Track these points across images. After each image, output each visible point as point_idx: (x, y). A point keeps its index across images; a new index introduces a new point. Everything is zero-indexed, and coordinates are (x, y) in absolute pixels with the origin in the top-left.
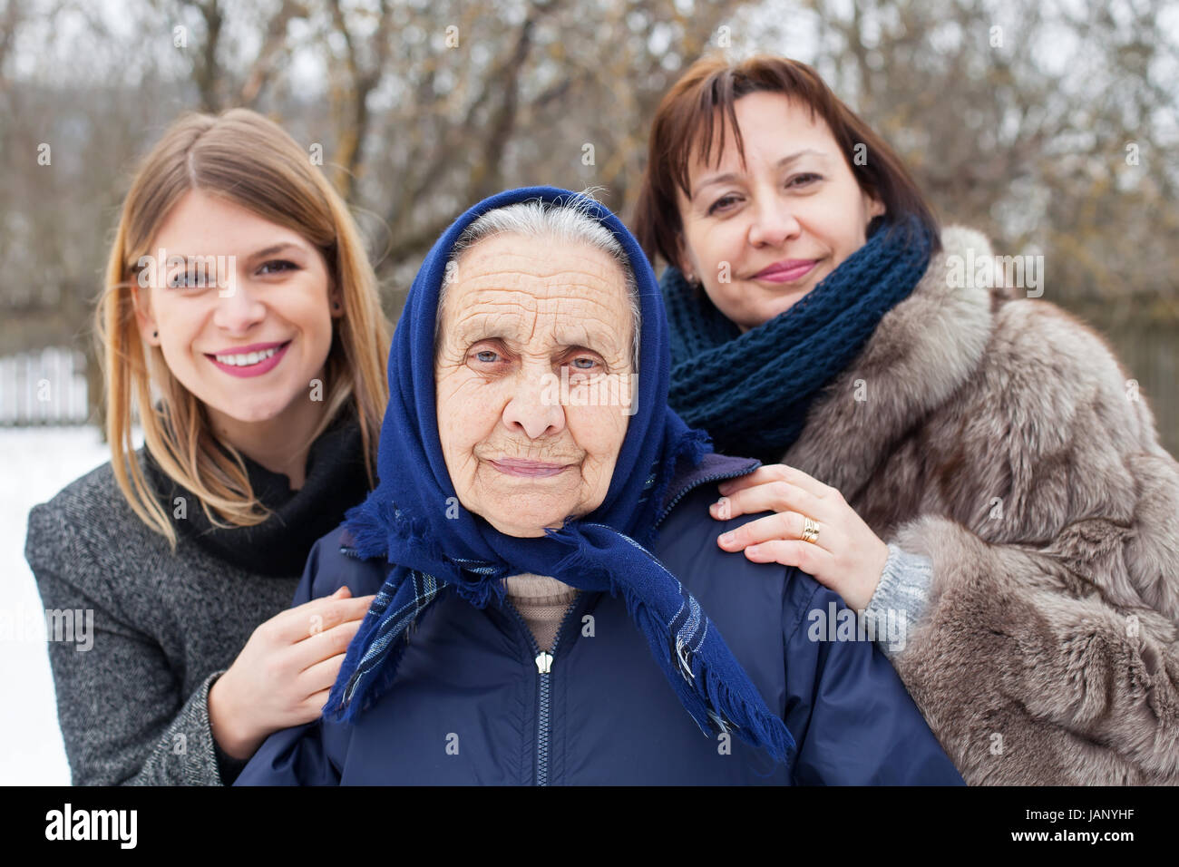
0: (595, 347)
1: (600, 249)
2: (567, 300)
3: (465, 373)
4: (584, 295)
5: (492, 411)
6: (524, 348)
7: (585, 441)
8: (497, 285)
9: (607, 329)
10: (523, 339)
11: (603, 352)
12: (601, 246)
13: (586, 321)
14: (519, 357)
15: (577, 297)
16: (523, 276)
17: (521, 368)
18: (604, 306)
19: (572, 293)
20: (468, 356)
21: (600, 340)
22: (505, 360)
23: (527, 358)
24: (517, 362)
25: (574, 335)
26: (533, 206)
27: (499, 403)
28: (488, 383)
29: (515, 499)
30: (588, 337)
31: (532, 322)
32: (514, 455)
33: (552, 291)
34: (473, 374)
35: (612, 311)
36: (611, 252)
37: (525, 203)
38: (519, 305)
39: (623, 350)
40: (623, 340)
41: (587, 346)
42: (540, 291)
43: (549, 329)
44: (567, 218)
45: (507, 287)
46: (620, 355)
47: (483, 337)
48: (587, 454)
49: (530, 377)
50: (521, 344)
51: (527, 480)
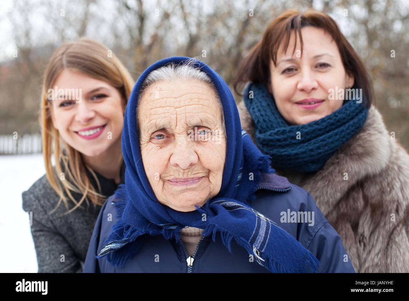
0: (205, 125)
1: (201, 81)
2: (189, 106)
3: (151, 145)
4: (197, 103)
5: (165, 160)
6: (175, 131)
7: (207, 166)
8: (158, 106)
9: (210, 116)
10: (173, 127)
11: (209, 126)
12: (202, 80)
13: (199, 114)
14: (173, 135)
15: (194, 105)
16: (168, 99)
17: (175, 140)
18: (207, 106)
19: (191, 103)
20: (151, 139)
21: (207, 121)
22: (167, 137)
23: (176, 135)
24: (173, 137)
25: (195, 121)
26: (169, 67)
27: (167, 156)
28: (161, 148)
29: (181, 196)
30: (201, 121)
31: (175, 119)
32: (178, 177)
33: (182, 104)
34: (154, 145)
35: (211, 108)
36: (207, 82)
37: (166, 66)
38: (168, 113)
39: (218, 124)
40: (218, 119)
41: (201, 125)
42: (177, 105)
43: (183, 121)
44: (185, 70)
45: (163, 105)
46: (217, 126)
47: (156, 130)
48: (209, 171)
49: (179, 143)
50: (172, 129)
51: (184, 187)
